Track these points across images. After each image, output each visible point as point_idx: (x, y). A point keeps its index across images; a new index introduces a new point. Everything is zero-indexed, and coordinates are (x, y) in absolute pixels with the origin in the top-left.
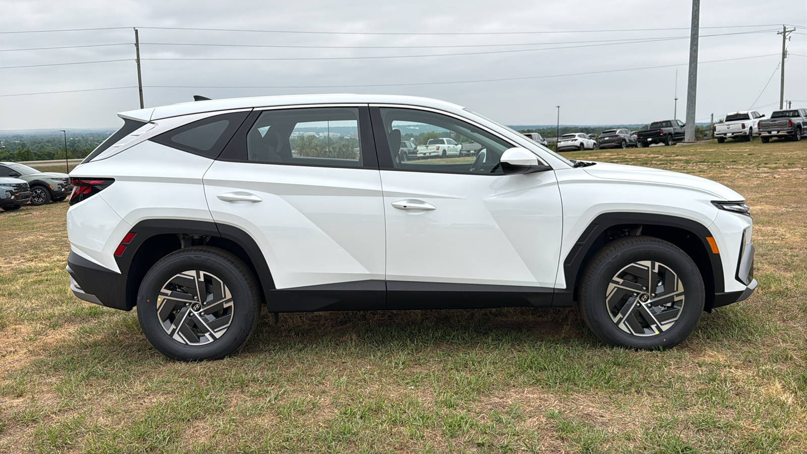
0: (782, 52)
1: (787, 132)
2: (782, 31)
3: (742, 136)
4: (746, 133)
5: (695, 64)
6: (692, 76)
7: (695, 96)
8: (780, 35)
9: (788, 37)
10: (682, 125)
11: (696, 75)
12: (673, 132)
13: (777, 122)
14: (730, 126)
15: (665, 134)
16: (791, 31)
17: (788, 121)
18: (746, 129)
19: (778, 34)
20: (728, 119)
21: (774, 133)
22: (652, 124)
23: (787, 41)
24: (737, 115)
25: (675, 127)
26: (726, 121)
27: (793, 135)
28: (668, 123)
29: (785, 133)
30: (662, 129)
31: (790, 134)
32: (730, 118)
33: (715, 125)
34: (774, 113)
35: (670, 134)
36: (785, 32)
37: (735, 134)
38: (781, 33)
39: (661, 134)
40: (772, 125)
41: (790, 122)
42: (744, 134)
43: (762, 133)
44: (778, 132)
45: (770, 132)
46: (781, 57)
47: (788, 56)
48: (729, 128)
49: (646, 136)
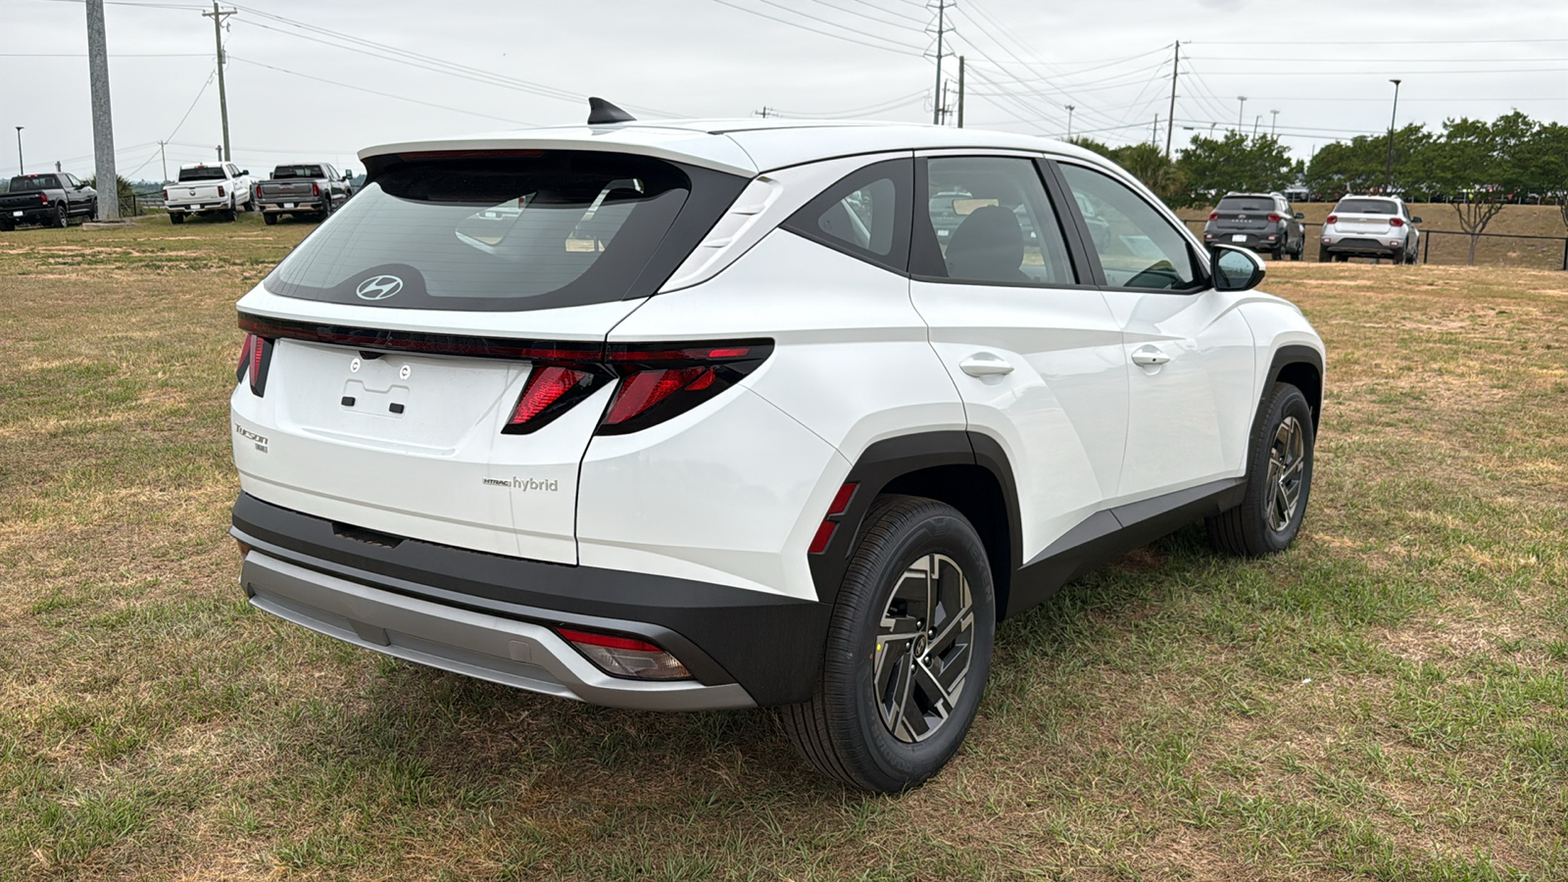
0: (216, 53)
1: (312, 206)
2: (213, 10)
3: (221, 211)
4: (226, 205)
5: (103, 59)
6: (99, 84)
7: (111, 127)
8: (208, 17)
9: (224, 24)
10: (79, 184)
11: (106, 82)
12: (64, 198)
13: (291, 187)
14: (195, 190)
15: (52, 203)
16: (229, 14)
17: (311, 185)
18: (226, 197)
19: (204, 15)
20: (184, 176)
21: (289, 206)
22: (14, 179)
23: (223, 31)
24: (202, 168)
25: (67, 190)
26: (181, 180)
27: (320, 211)
28: (52, 181)
29: (310, 208)
30: (45, 191)
31: (317, 209)
32: (187, 175)
33: (165, 188)
34: (278, 168)
35: (61, 202)
36: (217, 14)
37: (206, 207)
38: (210, 15)
39: (45, 203)
40: (283, 192)
41: (315, 186)
42: (224, 208)
43: (267, 205)
44: (296, 204)
45: (281, 205)
46: (216, 60)
47: (227, 60)
48: (194, 194)
49: (8, 205)
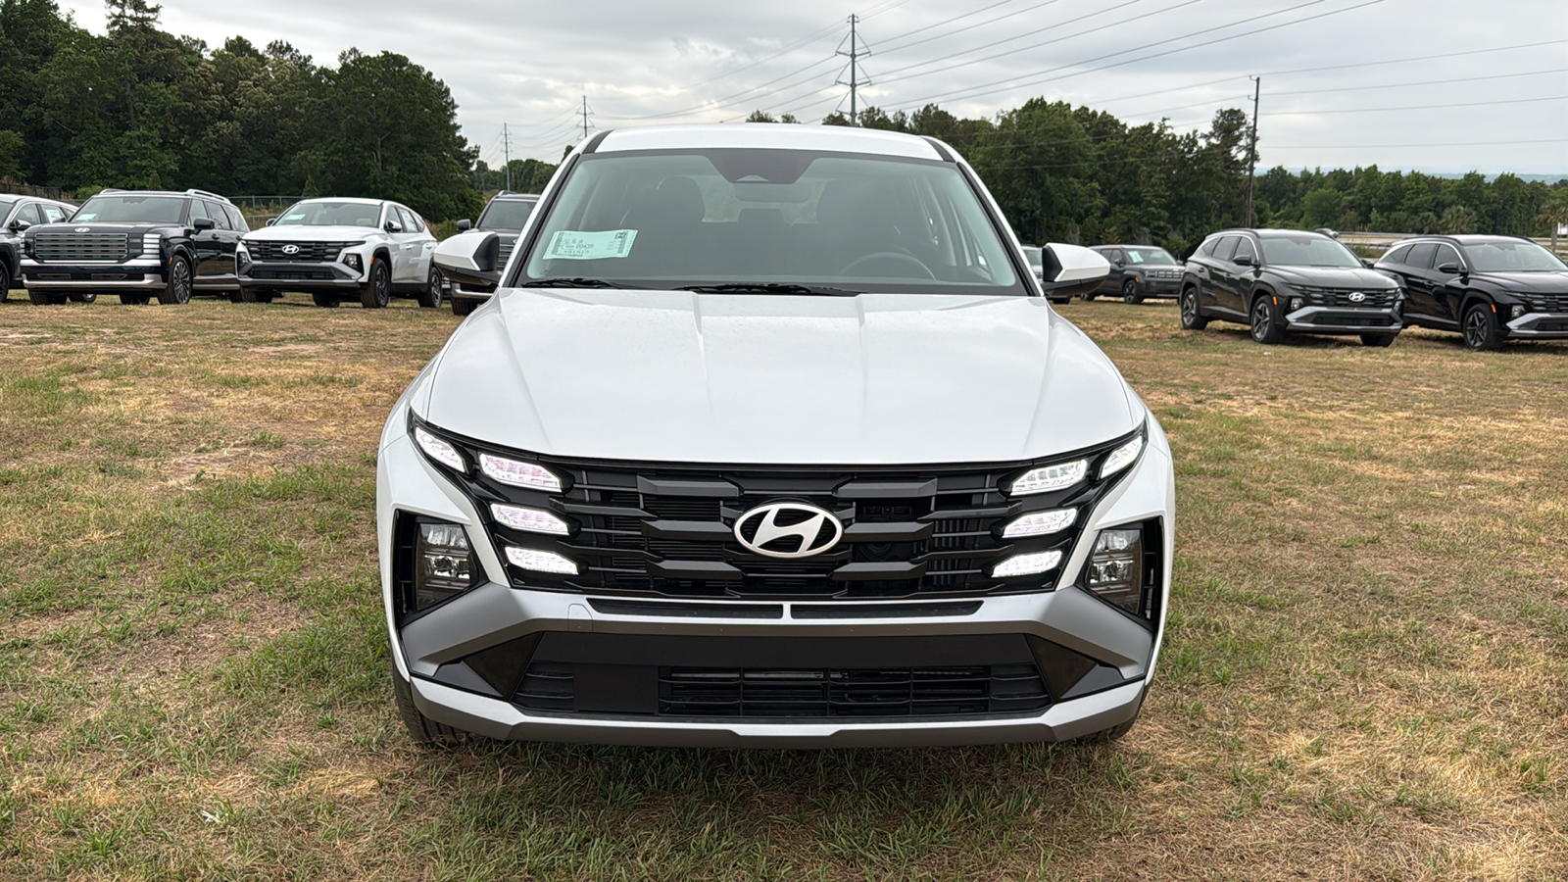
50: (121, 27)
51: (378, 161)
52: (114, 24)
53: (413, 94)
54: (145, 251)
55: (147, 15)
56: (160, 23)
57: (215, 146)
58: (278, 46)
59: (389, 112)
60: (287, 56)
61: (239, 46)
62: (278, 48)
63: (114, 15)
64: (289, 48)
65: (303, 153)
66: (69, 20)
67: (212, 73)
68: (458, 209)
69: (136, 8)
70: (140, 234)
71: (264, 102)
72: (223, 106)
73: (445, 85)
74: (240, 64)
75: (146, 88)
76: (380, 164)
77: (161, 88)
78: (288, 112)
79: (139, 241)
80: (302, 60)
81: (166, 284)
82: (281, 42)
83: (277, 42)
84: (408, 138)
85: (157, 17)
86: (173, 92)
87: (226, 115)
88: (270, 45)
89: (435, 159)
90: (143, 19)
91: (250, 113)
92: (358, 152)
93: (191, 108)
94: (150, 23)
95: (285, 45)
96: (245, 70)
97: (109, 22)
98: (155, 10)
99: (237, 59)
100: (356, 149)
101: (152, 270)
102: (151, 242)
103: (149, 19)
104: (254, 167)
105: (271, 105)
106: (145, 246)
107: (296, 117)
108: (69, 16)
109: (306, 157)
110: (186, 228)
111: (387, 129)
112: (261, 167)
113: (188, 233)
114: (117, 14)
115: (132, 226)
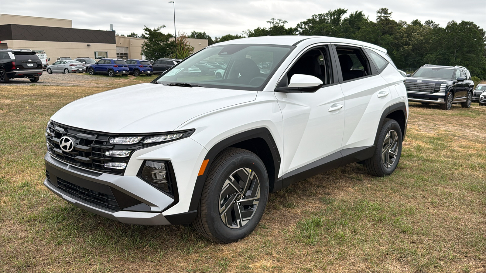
50: (380, 19)
51: (454, 57)
52: (378, 19)
53: (470, 34)
54: (440, 90)
55: (388, 15)
56: (391, 17)
57: (402, 53)
58: (428, 21)
59: (461, 41)
60: (431, 25)
61: (416, 23)
62: (428, 22)
63: (378, 16)
64: (432, 22)
65: (429, 55)
66: (367, 18)
67: (404, 31)
68: (481, 73)
69: (385, 14)
70: (439, 84)
71: (420, 39)
72: (406, 41)
73: (484, 31)
74: (414, 28)
75: (384, 37)
76: (455, 58)
77: (388, 37)
78: (427, 42)
79: (439, 86)
80: (436, 26)
81: (445, 102)
82: (430, 20)
83: (428, 20)
84: (465, 49)
85: (390, 16)
86: (392, 38)
87: (407, 44)
88: (426, 21)
89: (475, 56)
90: (386, 17)
91: (415, 43)
92: (447, 54)
93: (396, 42)
94: (388, 17)
95: (431, 21)
96: (415, 30)
97: (377, 18)
98: (390, 14)
99: (413, 27)
100: (447, 53)
101: (441, 97)
102: (443, 86)
103: (388, 16)
104: (413, 60)
105: (422, 40)
106: (441, 88)
107: (429, 43)
108: (367, 17)
109: (429, 56)
110: (454, 81)
111: (459, 46)
112: (415, 60)
113: (454, 83)
114: (379, 16)
115: (437, 81)
